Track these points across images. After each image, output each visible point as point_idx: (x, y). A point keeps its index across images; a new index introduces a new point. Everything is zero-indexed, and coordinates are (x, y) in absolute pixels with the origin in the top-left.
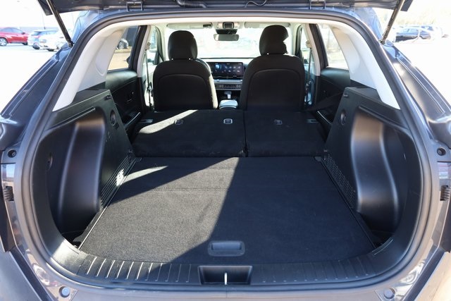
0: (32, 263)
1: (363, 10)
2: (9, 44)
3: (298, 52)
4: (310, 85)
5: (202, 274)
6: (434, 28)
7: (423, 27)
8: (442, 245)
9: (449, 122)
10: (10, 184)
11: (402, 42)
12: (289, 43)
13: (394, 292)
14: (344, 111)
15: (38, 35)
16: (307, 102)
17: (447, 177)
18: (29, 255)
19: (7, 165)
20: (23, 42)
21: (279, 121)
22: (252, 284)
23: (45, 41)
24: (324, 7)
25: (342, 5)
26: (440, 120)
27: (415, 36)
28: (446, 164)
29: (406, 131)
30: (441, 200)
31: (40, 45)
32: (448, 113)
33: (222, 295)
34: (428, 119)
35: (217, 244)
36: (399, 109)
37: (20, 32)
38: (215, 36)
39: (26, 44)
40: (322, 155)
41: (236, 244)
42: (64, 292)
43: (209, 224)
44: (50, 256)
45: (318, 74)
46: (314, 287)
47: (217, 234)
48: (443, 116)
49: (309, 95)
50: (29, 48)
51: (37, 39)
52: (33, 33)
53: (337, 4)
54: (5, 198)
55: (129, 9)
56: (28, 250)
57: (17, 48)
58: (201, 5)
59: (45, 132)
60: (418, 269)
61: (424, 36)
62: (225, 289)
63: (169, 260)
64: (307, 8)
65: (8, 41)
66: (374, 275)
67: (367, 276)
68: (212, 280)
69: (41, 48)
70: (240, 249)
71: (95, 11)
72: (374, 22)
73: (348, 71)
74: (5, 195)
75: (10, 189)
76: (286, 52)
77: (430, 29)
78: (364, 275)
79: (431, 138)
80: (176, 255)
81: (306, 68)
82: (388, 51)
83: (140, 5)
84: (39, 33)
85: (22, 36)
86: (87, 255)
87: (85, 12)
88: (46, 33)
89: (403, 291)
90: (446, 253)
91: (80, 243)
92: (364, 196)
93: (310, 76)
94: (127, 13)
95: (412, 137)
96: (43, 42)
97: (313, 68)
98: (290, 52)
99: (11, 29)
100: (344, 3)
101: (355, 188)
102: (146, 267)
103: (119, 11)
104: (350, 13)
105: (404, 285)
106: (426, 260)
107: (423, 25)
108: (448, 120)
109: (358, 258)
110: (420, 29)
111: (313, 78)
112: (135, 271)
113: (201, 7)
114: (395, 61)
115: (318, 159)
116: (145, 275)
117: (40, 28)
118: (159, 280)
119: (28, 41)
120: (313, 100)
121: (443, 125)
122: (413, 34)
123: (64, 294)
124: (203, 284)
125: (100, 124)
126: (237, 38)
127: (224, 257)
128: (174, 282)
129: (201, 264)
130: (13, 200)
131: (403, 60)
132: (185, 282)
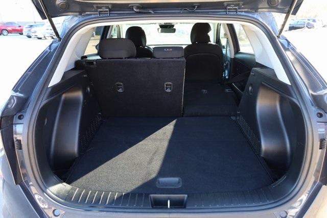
0: (34, 193)
1: (264, 14)
2: (10, 34)
3: (218, 41)
4: (227, 65)
5: (152, 199)
6: (316, 20)
7: (309, 20)
8: (321, 181)
9: (326, 94)
10: (19, 137)
11: (293, 31)
12: (212, 35)
13: (287, 213)
14: (251, 85)
15: (30, 27)
16: (225, 77)
17: (324, 133)
18: (32, 187)
19: (17, 125)
20: (20, 32)
21: (205, 91)
22: (187, 208)
23: (35, 32)
24: (237, 12)
25: (249, 10)
26: (319, 93)
27: (303, 26)
28: (323, 123)
29: (295, 101)
30: (320, 149)
31: (32, 34)
32: (325, 88)
33: (166, 215)
34: (311, 92)
35: (162, 180)
36: (290, 84)
37: (17, 26)
38: (158, 29)
39: (22, 34)
40: (236, 115)
41: (176, 179)
42: (56, 213)
43: (156, 165)
44: (46, 188)
45: (233, 57)
46: (231, 210)
47: (162, 172)
48: (321, 90)
49: (226, 72)
50: (24, 37)
51: (29, 30)
52: (27, 26)
53: (246, 10)
54: (16, 148)
55: (99, 14)
56: (31, 183)
57: (15, 37)
58: (150, 11)
59: (43, 101)
60: (304, 197)
61: (309, 26)
62: (168, 211)
63: (129, 191)
64: (225, 13)
65: (9, 32)
66: (273, 201)
67: (268, 202)
68: (159, 205)
69: (32, 37)
70: (179, 183)
71: (76, 16)
72: (272, 22)
73: (254, 55)
74: (16, 146)
75: (19, 141)
76: (210, 41)
77: (314, 21)
78: (266, 201)
79: (312, 105)
80: (134, 187)
81: (224, 52)
82: (282, 42)
83: (107, 11)
84: (31, 26)
85: (19, 28)
86: (71, 187)
87: (69, 16)
88: (36, 26)
89: (293, 212)
90: (324, 186)
91: (66, 179)
92: (266, 145)
93: (227, 58)
94: (98, 17)
95: (299, 105)
96: (34, 33)
97: (228, 52)
98: (212, 41)
99: (11, 23)
100: (251, 9)
101: (260, 140)
102: (113, 195)
103: (93, 16)
104: (255, 16)
105: (294, 208)
106: (310, 191)
107: (309, 18)
108: (325, 93)
109: (261, 189)
110: (307, 21)
111: (229, 59)
112: (105, 198)
113: (150, 13)
114: (286, 49)
115: (233, 118)
116: (113, 201)
117: (32, 23)
118: (122, 205)
119: (23, 32)
120: (229, 75)
121: (321, 96)
123: (56, 214)
124: (153, 208)
125: (79, 95)
126: (174, 31)
127: (167, 189)
128: (133, 206)
129: (152, 194)
130: (21, 149)
131: (294, 49)
132: (140, 206)
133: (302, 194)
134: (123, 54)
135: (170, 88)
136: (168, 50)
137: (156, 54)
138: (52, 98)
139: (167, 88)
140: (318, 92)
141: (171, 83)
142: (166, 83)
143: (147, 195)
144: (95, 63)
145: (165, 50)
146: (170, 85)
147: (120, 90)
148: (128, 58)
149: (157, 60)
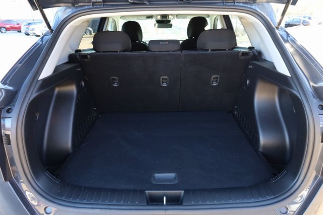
0: (24, 190)
1: (263, 5)
2: (8, 32)
5: (148, 195)
6: (312, 18)
7: (304, 17)
10: (8, 133)
13: (287, 209)
14: (249, 78)
18: (22, 184)
19: (6, 119)
20: (18, 30)
22: (184, 204)
23: (33, 30)
24: (234, 3)
25: (247, 1)
26: (321, 84)
27: (299, 23)
29: (295, 92)
31: (30, 32)
33: (162, 212)
34: (312, 84)
35: (158, 175)
36: (290, 76)
37: (16, 23)
38: (155, 24)
39: (20, 32)
41: (172, 175)
42: (48, 210)
46: (229, 206)
47: (158, 168)
50: (22, 35)
51: (28, 28)
52: (25, 24)
53: (244, 1)
54: (4, 143)
55: (93, 5)
56: (21, 181)
57: (13, 35)
58: (145, 2)
59: (33, 95)
60: (305, 193)
61: (305, 23)
62: (164, 207)
64: (222, 4)
65: (7, 29)
66: (273, 197)
67: (268, 197)
68: (155, 201)
69: (31, 34)
70: (175, 178)
71: (69, 7)
72: (271, 13)
74: (4, 141)
75: (8, 136)
77: (310, 18)
78: (266, 197)
79: (314, 97)
82: (282, 34)
83: (101, 2)
84: (29, 24)
85: (17, 26)
87: (62, 8)
88: (34, 23)
89: (295, 208)
91: (59, 175)
92: (264, 140)
94: (91, 8)
95: (300, 97)
99: (9, 21)
101: (258, 134)
102: (107, 192)
103: (86, 7)
104: (254, 7)
105: (295, 203)
106: (311, 186)
107: (304, 16)
109: (261, 185)
110: (302, 19)
113: (145, 4)
114: (286, 41)
116: (106, 198)
117: (30, 20)
118: (116, 202)
119: (22, 30)
122: (297, 22)
123: (48, 212)
124: (148, 205)
125: (73, 89)
126: (171, 26)
127: (164, 185)
128: (127, 203)
129: (147, 190)
130: (10, 144)
131: (293, 41)
132: (135, 202)
133: (303, 190)
134: (117, 47)
135: (166, 82)
136: (164, 43)
137: (152, 48)
138: (43, 91)
139: (163, 82)
140: (319, 84)
141: (166, 77)
142: (162, 77)
143: (143, 192)
144: (89, 56)
145: (161, 43)
146: (166, 79)
147: (115, 85)
148: (123, 51)
149: (152, 53)
